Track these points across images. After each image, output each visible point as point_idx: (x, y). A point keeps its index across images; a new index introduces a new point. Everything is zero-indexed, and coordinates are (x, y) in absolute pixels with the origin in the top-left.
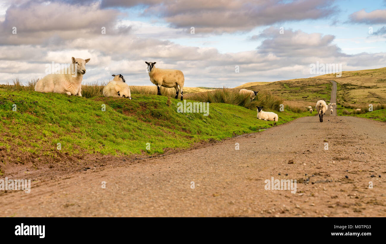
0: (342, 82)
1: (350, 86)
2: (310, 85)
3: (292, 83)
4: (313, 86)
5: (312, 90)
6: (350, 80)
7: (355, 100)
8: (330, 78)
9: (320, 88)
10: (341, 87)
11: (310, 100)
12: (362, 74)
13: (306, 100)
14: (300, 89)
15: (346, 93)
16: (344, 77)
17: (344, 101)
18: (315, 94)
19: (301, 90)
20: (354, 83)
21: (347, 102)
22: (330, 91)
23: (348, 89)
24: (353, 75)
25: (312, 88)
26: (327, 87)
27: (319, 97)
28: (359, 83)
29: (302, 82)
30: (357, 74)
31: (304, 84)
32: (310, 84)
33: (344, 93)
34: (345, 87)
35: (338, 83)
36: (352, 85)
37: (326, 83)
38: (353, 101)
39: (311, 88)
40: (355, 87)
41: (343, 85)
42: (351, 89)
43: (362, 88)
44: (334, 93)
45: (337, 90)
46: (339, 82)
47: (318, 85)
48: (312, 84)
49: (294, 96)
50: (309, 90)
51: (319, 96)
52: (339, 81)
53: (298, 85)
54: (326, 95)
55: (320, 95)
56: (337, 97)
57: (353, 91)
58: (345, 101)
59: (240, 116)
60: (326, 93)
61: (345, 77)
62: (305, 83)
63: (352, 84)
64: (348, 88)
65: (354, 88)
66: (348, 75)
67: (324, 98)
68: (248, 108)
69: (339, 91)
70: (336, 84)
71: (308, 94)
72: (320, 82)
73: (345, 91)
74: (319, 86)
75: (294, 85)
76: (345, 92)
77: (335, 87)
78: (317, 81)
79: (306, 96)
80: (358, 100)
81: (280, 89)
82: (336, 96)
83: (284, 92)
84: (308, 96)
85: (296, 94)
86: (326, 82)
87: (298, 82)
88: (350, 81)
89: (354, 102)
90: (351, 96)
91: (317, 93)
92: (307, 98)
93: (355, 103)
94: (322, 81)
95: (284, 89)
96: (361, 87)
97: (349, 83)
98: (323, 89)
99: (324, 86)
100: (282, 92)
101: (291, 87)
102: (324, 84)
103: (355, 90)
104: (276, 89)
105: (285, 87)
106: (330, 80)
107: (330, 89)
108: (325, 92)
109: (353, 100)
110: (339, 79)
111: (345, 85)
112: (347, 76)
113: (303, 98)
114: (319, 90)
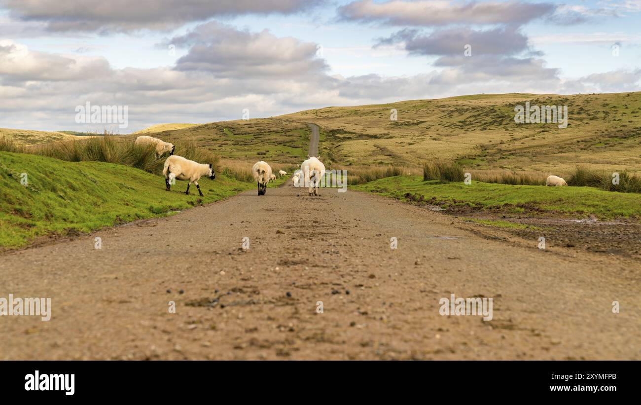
0: (329, 126)
1: (341, 134)
2: (271, 132)
3: (239, 127)
4: (277, 132)
5: (274, 140)
6: (342, 123)
7: (351, 159)
8: (306, 120)
9: (289, 136)
10: (326, 136)
11: (271, 159)
12: (364, 112)
13: (264, 158)
14: (253, 138)
15: (334, 146)
16: (332, 118)
17: (331, 162)
18: (280, 147)
19: (255, 140)
20: (349, 128)
21: (336, 162)
22: (307, 143)
23: (338, 140)
24: (348, 114)
25: (275, 137)
26: (302, 135)
27: (288, 153)
28: (358, 129)
29: (256, 124)
30: (355, 112)
31: (261, 129)
32: (272, 129)
33: (331, 146)
34: (333, 135)
35: (321, 128)
36: (346, 132)
37: (300, 127)
38: (347, 162)
39: (273, 137)
40: (351, 137)
41: (331, 131)
42: (345, 139)
43: (364, 137)
44: (314, 146)
45: (320, 141)
46: (323, 127)
47: (285, 131)
48: (276, 129)
49: (242, 150)
50: (269, 139)
51: (287, 151)
52: (323, 124)
53: (249, 130)
54: (299, 150)
55: (290, 149)
56: (320, 153)
57: (347, 143)
58: (333, 160)
59: (133, 187)
60: (300, 146)
61: (334, 117)
62: (262, 128)
63: (346, 130)
64: (339, 138)
65: (349, 138)
66: (340, 115)
67: (296, 155)
68: (151, 172)
69: (324, 143)
70: (318, 129)
71: (267, 147)
72: (290, 126)
73: (334, 143)
74: (288, 134)
75: (242, 130)
76: (333, 144)
77: (315, 136)
78: (284, 123)
79: (264, 152)
80: (356, 159)
81: (217, 137)
82: (318, 152)
83: (223, 142)
84: (268, 151)
85: (246, 148)
86: (299, 126)
87: (249, 125)
88: (343, 124)
89: (348, 163)
90: (344, 152)
91: (284, 145)
92: (265, 154)
93: (350, 164)
94: (293, 124)
95: (223, 137)
96: (361, 136)
97: (342, 128)
98: (294, 138)
99: (296, 133)
100: (220, 142)
101: (236, 133)
102: (296, 129)
103: (352, 142)
104: (209, 137)
105: (226, 135)
106: (306, 121)
107: (307, 139)
108: (299, 143)
109: (348, 160)
110: (322, 121)
111: (334, 132)
112: (337, 115)
113: (258, 154)
114: (288, 140)
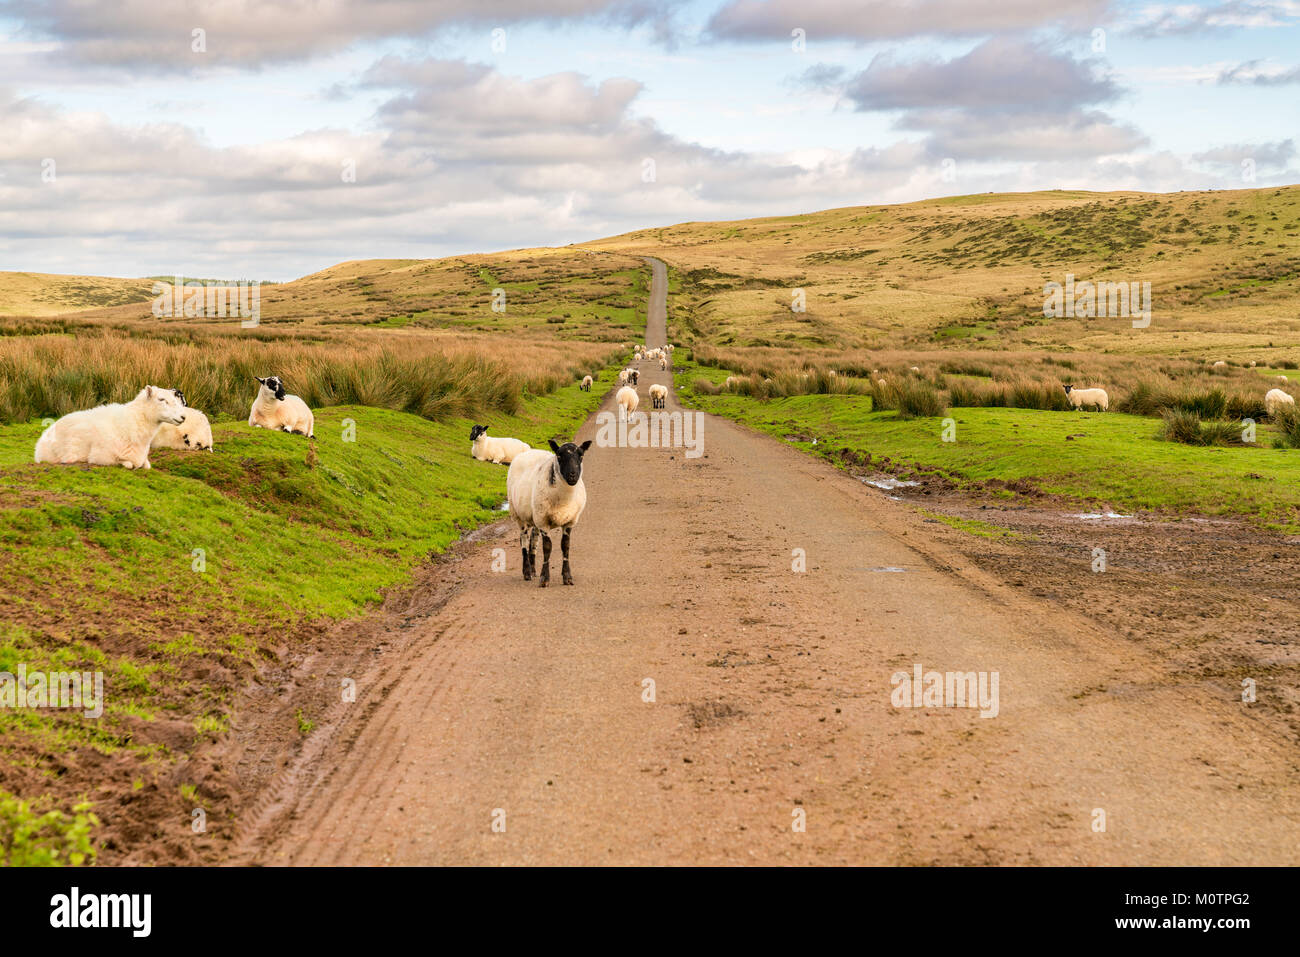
0: (686, 261)
1: (711, 278)
2: (572, 276)
3: (509, 267)
4: (584, 277)
5: (579, 294)
6: (712, 255)
7: (731, 329)
8: (641, 249)
9: (609, 284)
10: (682, 283)
11: (575, 331)
12: (755, 231)
13: (560, 329)
14: (537, 289)
15: (698, 303)
16: (692, 245)
17: (692, 335)
18: (591, 306)
19: (543, 293)
20: (727, 265)
21: (703, 336)
22: (644, 298)
23: (706, 290)
24: (724, 236)
25: (580, 287)
26: (634, 281)
27: (608, 318)
28: (744, 269)
29: (543, 260)
30: (738, 232)
31: (553, 272)
32: (574, 271)
33: (692, 303)
34: (695, 281)
35: (670, 267)
36: (720, 275)
37: (630, 266)
38: (725, 335)
39: (577, 286)
40: (731, 283)
41: (690, 274)
42: (718, 288)
43: (756, 284)
44: (657, 303)
45: (670, 293)
46: (675, 265)
47: (600, 274)
48: (581, 271)
49: (517, 314)
50: (569, 291)
51: (606, 315)
52: (676, 258)
53: (529, 273)
54: (631, 311)
55: (610, 311)
56: (670, 318)
57: (723, 296)
58: (696, 332)
60: (631, 303)
61: (695, 242)
62: (554, 268)
63: (720, 270)
64: (707, 287)
65: (727, 287)
66: (707, 238)
67: (623, 324)
69: (677, 298)
70: (666, 269)
71: (566, 307)
72: (609, 264)
73: (697, 297)
74: (606, 280)
75: (516, 273)
76: (695, 300)
77: (660, 283)
78: (598, 258)
79: (562, 317)
80: (741, 330)
81: (466, 288)
82: (667, 316)
83: (479, 299)
84: (568, 316)
85: (526, 308)
86: (629, 262)
87: (529, 263)
88: (714, 259)
89: (726, 339)
90: (718, 315)
91: (600, 303)
92: (563, 322)
93: (730, 341)
94: (615, 258)
95: (479, 288)
96: (750, 283)
97: (711, 266)
98: (619, 288)
99: (622, 279)
100: (474, 298)
101: (504, 279)
102: (622, 269)
103: (732, 294)
104: (452, 289)
105: (483, 282)
106: (641, 253)
107: (645, 290)
108: (629, 298)
109: (726, 331)
110: (673, 253)
111: (696, 275)
112: (701, 240)
113: (550, 322)
114: (607, 293)
